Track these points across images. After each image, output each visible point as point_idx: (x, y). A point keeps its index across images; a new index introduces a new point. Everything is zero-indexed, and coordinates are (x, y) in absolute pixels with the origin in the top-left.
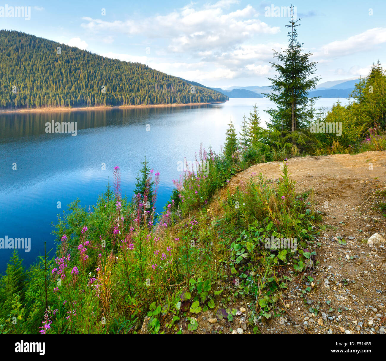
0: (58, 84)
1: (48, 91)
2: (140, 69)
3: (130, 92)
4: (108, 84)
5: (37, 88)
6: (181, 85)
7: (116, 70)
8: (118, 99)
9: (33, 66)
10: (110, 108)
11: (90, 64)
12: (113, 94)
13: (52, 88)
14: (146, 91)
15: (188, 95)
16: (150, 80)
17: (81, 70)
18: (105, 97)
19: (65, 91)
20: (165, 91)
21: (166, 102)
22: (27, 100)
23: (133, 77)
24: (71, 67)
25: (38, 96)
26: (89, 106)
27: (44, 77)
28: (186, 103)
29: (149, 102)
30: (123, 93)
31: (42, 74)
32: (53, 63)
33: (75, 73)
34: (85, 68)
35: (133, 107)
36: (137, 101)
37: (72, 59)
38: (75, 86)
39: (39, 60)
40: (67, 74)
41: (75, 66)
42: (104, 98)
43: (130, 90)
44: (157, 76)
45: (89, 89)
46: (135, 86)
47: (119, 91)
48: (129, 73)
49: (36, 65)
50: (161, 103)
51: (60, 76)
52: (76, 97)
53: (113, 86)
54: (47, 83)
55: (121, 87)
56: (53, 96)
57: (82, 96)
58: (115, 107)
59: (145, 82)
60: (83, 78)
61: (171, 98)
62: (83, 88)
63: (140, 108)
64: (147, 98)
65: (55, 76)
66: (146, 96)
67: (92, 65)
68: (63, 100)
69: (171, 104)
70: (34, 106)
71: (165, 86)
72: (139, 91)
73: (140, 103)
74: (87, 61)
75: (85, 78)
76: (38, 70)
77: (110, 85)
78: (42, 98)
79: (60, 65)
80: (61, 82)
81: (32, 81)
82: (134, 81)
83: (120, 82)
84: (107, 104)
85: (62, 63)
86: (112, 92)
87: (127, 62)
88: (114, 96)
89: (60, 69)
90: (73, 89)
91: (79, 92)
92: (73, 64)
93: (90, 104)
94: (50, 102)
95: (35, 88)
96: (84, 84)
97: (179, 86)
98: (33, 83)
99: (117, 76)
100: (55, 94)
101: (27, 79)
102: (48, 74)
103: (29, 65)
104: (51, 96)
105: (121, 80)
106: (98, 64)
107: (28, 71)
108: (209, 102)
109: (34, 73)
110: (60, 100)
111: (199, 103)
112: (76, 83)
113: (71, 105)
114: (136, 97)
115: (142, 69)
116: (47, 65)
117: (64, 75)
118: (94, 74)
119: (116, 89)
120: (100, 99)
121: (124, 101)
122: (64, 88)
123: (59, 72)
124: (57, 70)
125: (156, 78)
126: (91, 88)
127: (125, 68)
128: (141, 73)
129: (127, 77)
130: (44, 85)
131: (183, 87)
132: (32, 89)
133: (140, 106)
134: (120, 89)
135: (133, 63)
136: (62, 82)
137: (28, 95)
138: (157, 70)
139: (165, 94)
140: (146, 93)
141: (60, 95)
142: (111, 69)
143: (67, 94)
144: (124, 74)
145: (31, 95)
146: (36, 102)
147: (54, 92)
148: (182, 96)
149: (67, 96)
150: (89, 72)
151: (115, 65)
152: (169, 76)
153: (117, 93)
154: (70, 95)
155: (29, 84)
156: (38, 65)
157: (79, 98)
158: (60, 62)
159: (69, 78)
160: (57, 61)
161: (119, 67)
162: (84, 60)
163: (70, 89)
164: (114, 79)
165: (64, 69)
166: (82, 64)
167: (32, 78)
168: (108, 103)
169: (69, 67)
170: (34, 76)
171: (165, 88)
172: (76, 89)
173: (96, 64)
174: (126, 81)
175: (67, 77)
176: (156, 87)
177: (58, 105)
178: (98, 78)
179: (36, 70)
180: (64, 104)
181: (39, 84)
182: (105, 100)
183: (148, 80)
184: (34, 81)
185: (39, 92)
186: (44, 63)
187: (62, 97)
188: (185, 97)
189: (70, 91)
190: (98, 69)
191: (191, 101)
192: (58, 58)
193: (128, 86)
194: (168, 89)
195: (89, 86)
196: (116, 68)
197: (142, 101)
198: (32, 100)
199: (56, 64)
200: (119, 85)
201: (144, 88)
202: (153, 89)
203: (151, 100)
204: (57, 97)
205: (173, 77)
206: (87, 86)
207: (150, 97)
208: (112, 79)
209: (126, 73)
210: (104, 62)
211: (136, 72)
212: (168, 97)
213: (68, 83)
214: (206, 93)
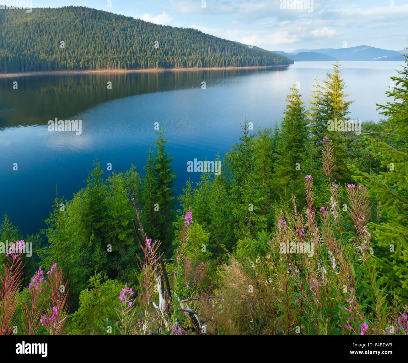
0: (115, 49)
1: (107, 56)
2: (192, 34)
3: (182, 56)
4: (160, 49)
5: (98, 53)
6: (237, 49)
7: (168, 36)
8: (170, 62)
9: (94, 35)
10: (162, 70)
11: (144, 31)
12: (166, 57)
13: (110, 52)
14: (198, 54)
15: (244, 58)
16: (203, 44)
17: (136, 37)
18: (158, 61)
19: (122, 55)
20: (218, 54)
21: (220, 65)
22: (90, 63)
23: (185, 42)
24: (126, 34)
25: (99, 59)
26: (142, 69)
27: (103, 44)
28: (242, 66)
29: (201, 65)
30: (175, 57)
31: (102, 41)
32: (111, 31)
33: (130, 39)
34: (139, 34)
35: (185, 69)
36: (189, 64)
37: (127, 28)
38: (130, 51)
39: (99, 29)
40: (123, 41)
41: (130, 33)
42: (156, 61)
43: (182, 54)
44: (210, 40)
45: (143, 54)
46: (187, 50)
47: (171, 55)
48: (181, 38)
49: (97, 34)
50: (214, 66)
51: (117, 43)
52: (131, 61)
53: (165, 50)
54: (106, 49)
55: (173, 51)
56: (111, 60)
57: (136, 60)
58: (168, 70)
59: (197, 46)
60: (137, 44)
61: (225, 62)
62: (137, 53)
63: (192, 70)
64: (199, 61)
65: (113, 42)
66: (198, 59)
67: (145, 32)
68: (119, 64)
69: (225, 67)
70: (95, 68)
71: (219, 49)
72: (191, 55)
73: (192, 66)
74: (140, 29)
75: (139, 44)
76: (99, 38)
77: (162, 50)
78: (102, 62)
79: (117, 33)
80: (117, 47)
81: (93, 47)
82: (186, 45)
83: (172, 47)
84: (159, 67)
85: (119, 31)
86: (164, 56)
87: (179, 28)
88: (166, 59)
89: (117, 37)
90: (128, 53)
91: (134, 56)
92: (129, 31)
93: (144, 67)
94: (108, 65)
95: (96, 53)
96: (138, 49)
97: (234, 49)
98: (95, 49)
99: (169, 41)
100: (112, 58)
101: (89, 45)
102: (107, 41)
103: (91, 34)
104: (109, 59)
105: (173, 45)
106: (151, 31)
107: (91, 39)
108: (269, 66)
109: (96, 41)
110: (117, 63)
111: (256, 66)
112: (131, 48)
113: (126, 67)
114: (188, 60)
115: (194, 34)
116: (106, 33)
117: (121, 42)
118: (147, 40)
119: (168, 53)
120: (153, 62)
121: (176, 64)
122: (121, 53)
123: (116, 39)
124: (114, 38)
125: (209, 42)
126: (144, 53)
127: (177, 34)
128: (193, 38)
129: (179, 42)
130: (103, 50)
131: (239, 51)
132: (94, 54)
133: (192, 69)
134: (172, 53)
135: (185, 28)
136: (119, 48)
137: (90, 59)
138: (210, 34)
139: (219, 57)
140: (199, 57)
141: (117, 59)
142: (164, 35)
143: (123, 58)
144: (176, 39)
145: (93, 59)
146: (97, 65)
147: (112, 56)
148: (237, 60)
149: (123, 60)
150: (142, 38)
151: (168, 31)
152: (223, 40)
153: (169, 56)
154: (126, 59)
155: (91, 50)
156: (98, 34)
157: (133, 61)
158: (117, 30)
159: (125, 44)
160: (114, 30)
161: (171, 33)
162: (138, 28)
163: (126, 54)
164: (166, 44)
165: (120, 36)
166: (137, 31)
167: (93, 45)
168: (160, 65)
169: (125, 35)
170: (95, 43)
171: (219, 51)
172: (131, 53)
173: (149, 31)
174: (178, 46)
175: (123, 43)
176: (209, 51)
177: (115, 67)
178: (150, 43)
179: (97, 38)
180: (121, 67)
181: (99, 49)
182: (157, 63)
183: (201, 45)
184: (95, 48)
185: (99, 57)
186: (103, 32)
187: (119, 60)
188: (241, 61)
189: (126, 56)
190: (151, 35)
191: (247, 64)
192: (115, 27)
193: (180, 51)
194: (221, 52)
195: (143, 50)
196: (168, 34)
197: (194, 64)
198: (94, 63)
199: (114, 32)
200: (171, 50)
201: (196, 52)
202: (205, 53)
203: (203, 63)
204: (115, 60)
205: (228, 41)
206: (141, 51)
207: (202, 60)
208: (164, 44)
209: (178, 38)
210: (156, 29)
211: (188, 37)
212: (222, 61)
213: (124, 49)
214: (265, 57)
